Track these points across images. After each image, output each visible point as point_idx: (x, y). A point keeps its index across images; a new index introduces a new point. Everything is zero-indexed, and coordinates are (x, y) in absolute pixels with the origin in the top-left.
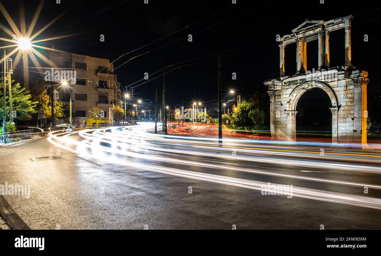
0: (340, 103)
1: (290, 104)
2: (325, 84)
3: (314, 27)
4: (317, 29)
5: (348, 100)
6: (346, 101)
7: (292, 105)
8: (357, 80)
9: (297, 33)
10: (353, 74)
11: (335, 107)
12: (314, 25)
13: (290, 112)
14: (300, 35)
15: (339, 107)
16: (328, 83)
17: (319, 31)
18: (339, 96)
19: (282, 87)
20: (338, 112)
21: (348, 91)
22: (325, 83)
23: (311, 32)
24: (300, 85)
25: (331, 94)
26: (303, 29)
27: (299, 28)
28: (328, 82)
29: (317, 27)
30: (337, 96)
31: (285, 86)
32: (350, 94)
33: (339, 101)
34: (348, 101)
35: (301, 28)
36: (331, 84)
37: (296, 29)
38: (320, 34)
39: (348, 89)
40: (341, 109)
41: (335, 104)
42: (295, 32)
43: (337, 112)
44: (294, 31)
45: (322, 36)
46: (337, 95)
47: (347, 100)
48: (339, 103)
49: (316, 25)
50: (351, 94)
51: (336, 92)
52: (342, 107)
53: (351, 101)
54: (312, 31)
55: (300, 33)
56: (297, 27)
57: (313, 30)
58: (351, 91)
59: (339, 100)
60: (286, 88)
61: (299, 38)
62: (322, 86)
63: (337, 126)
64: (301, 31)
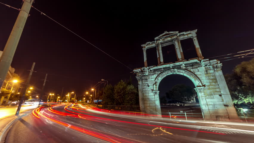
1: (156, 85)
2: (187, 70)
3: (172, 35)
4: (174, 37)
8: (217, 66)
13: (157, 91)
16: (189, 69)
19: (148, 74)
21: (209, 75)
23: (169, 39)
24: (164, 72)
25: (194, 77)
26: (163, 37)
27: (160, 36)
29: (174, 35)
30: (200, 78)
31: (150, 72)
32: (212, 77)
36: (192, 70)
37: (158, 37)
39: (208, 72)
51: (198, 76)
52: (206, 86)
53: (214, 81)
55: (160, 40)
57: (171, 37)
58: (211, 74)
59: (202, 81)
60: (152, 74)
64: (161, 38)
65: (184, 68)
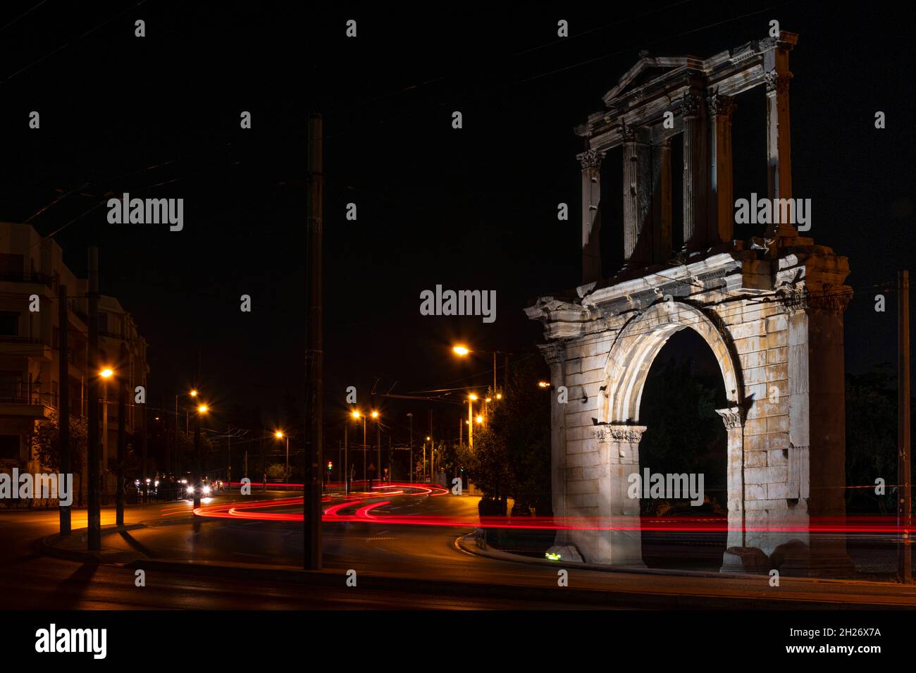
0: (749, 390)
1: (607, 396)
3: (669, 80)
4: (679, 90)
5: (772, 376)
6: (768, 378)
7: (615, 399)
8: (793, 293)
9: (622, 107)
10: (783, 270)
11: (732, 405)
12: (665, 76)
13: (608, 430)
14: (631, 113)
15: (745, 404)
16: (714, 308)
17: (685, 96)
18: (746, 358)
19: (583, 329)
20: (743, 427)
21: (771, 341)
22: (707, 311)
23: (662, 103)
24: (634, 317)
25: (723, 352)
26: (634, 91)
27: (623, 85)
28: (713, 303)
29: (676, 82)
30: (742, 361)
31: (591, 320)
32: (777, 350)
33: (746, 382)
34: (772, 380)
35: (628, 88)
36: (722, 311)
37: (616, 90)
38: (688, 108)
39: (771, 330)
40: (753, 412)
41: (733, 392)
42: (613, 102)
43: (740, 425)
44: (610, 96)
45: (691, 117)
46: (741, 357)
47: (767, 374)
48: (746, 388)
49: (672, 73)
50: (781, 349)
51: (737, 343)
52: (754, 406)
53: (779, 379)
54: (663, 98)
55: (631, 104)
56: (618, 84)
57: (666, 93)
58: (779, 337)
59: (746, 373)
60: (596, 328)
61: (630, 126)
62: (697, 320)
63: (741, 483)
64: (632, 98)
65: (699, 298)
